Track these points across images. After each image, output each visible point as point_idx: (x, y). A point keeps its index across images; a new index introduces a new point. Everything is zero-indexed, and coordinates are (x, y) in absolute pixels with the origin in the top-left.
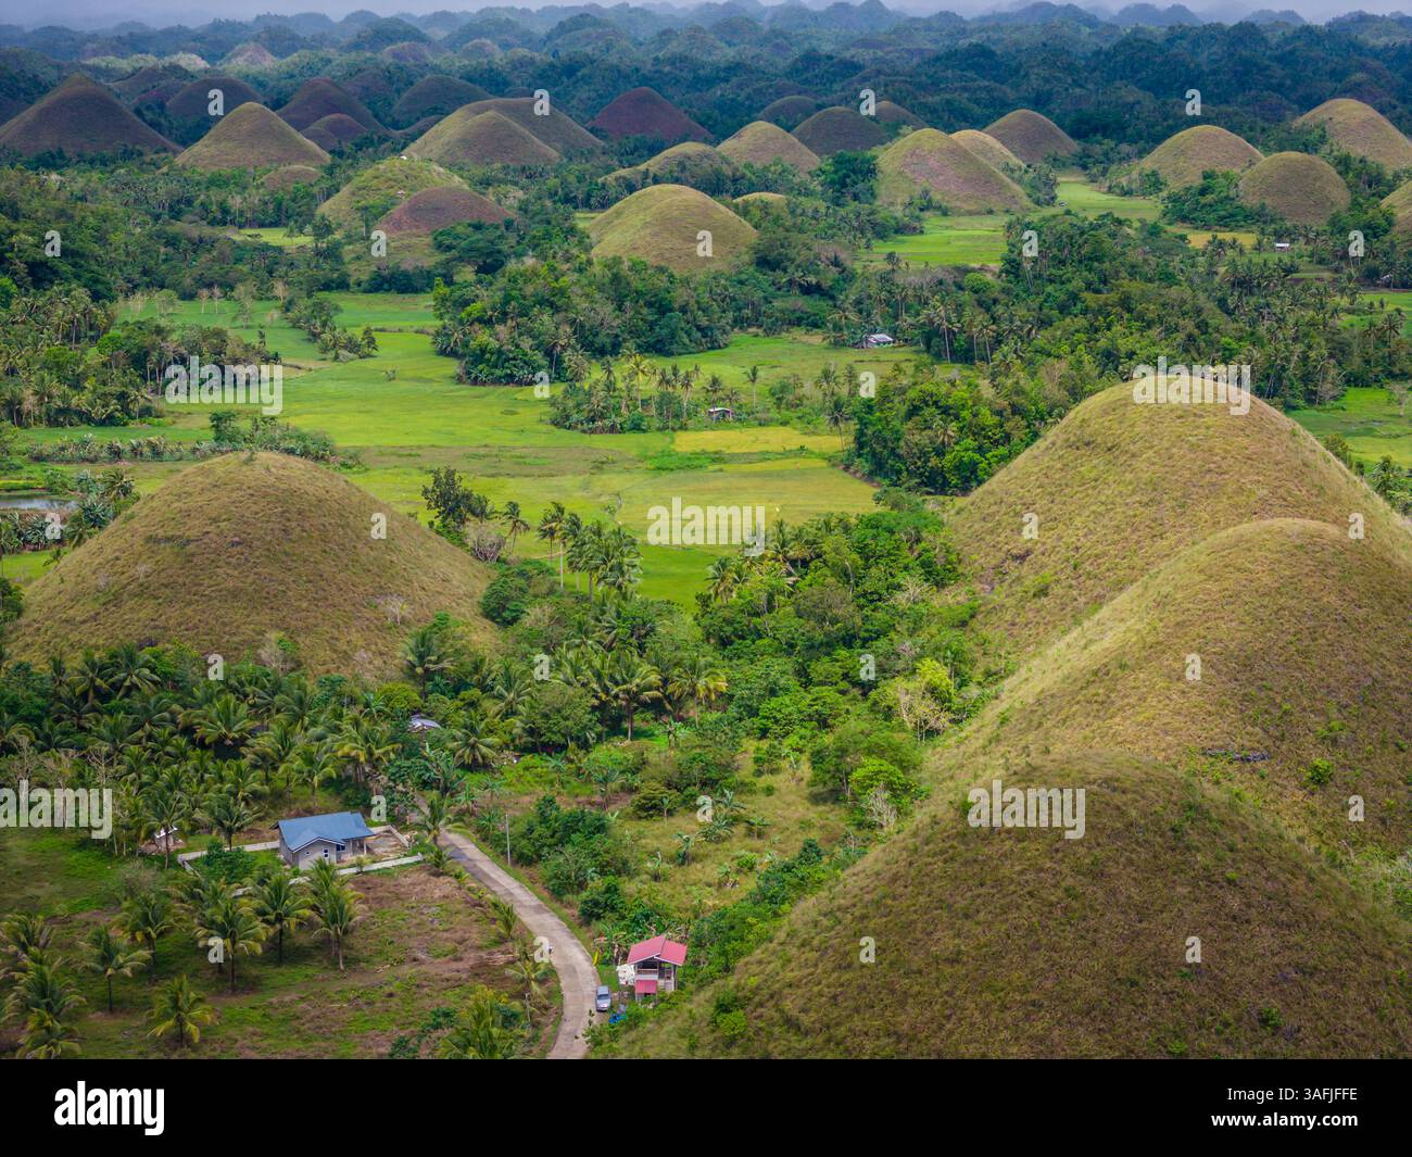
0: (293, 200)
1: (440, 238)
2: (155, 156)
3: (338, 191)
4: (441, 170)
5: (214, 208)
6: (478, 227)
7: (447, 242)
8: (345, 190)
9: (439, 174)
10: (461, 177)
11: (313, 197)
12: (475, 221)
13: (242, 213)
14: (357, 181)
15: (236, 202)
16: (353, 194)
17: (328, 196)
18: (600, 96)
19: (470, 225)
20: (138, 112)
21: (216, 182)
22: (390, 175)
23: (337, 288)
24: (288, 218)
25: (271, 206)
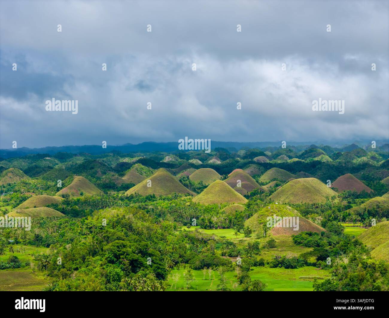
0: (235, 218)
1: (296, 239)
2: (185, 198)
3: (252, 215)
4: (290, 208)
5: (207, 221)
6: (310, 235)
7: (299, 241)
8: (255, 216)
9: (289, 209)
10: (297, 210)
11: (243, 218)
12: (309, 232)
13: (216, 223)
14: (260, 212)
15: (214, 219)
16: (258, 217)
17: (249, 217)
18: (324, 174)
19: (307, 234)
20: (180, 181)
21: (207, 210)
22: (272, 210)
23: (260, 265)
24: (234, 225)
25: (227, 221)
